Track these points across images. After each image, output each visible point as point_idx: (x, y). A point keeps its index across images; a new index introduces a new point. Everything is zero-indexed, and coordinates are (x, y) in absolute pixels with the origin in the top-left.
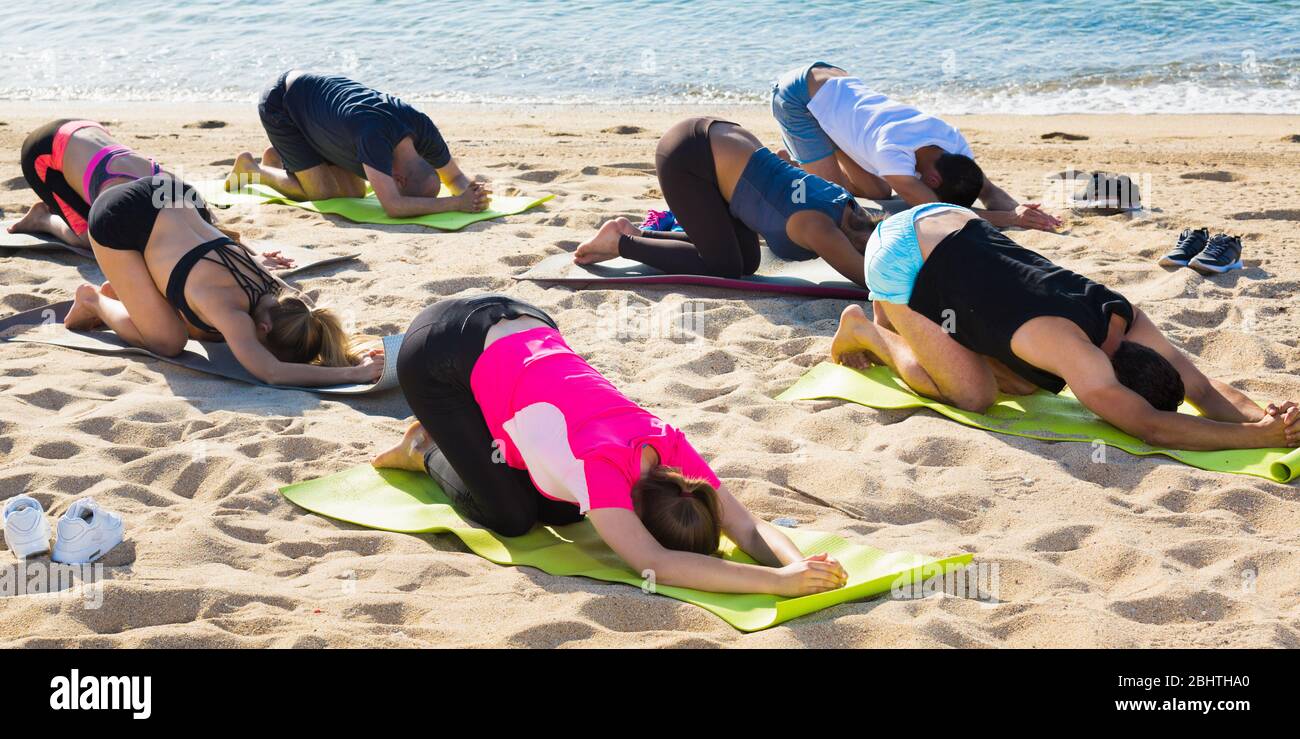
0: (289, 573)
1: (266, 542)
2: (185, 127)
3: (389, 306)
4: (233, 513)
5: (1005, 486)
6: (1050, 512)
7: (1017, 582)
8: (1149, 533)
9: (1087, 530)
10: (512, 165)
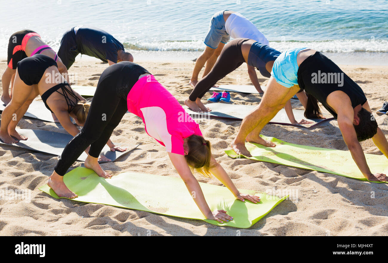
0: (51, 221)
1: (47, 209)
2: (96, 63)
3: (123, 123)
4: (41, 197)
5: (307, 193)
6: (321, 204)
7: (302, 232)
8: (355, 213)
9: (333, 211)
10: (183, 76)
